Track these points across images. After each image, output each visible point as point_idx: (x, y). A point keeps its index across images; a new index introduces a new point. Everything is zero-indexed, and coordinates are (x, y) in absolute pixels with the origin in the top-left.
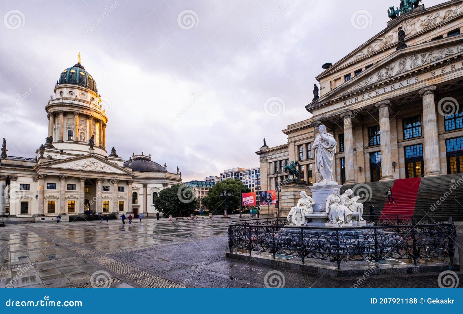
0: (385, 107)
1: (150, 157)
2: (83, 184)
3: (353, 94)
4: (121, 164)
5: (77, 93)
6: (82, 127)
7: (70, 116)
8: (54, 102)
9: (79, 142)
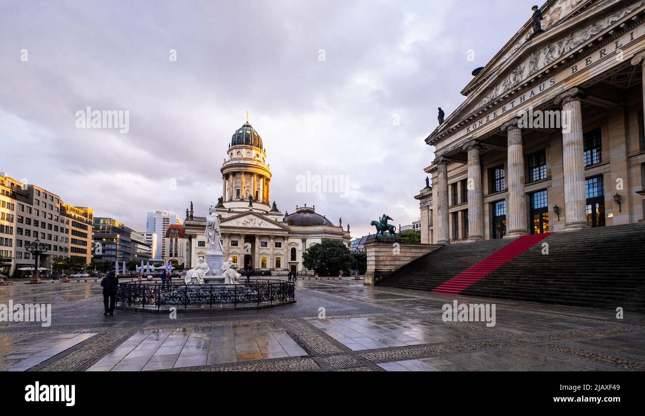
0: (513, 129)
1: (314, 209)
2: (243, 240)
3: (474, 117)
4: (280, 219)
5: (244, 152)
6: (248, 184)
7: (238, 176)
8: (227, 163)
9: (245, 200)
